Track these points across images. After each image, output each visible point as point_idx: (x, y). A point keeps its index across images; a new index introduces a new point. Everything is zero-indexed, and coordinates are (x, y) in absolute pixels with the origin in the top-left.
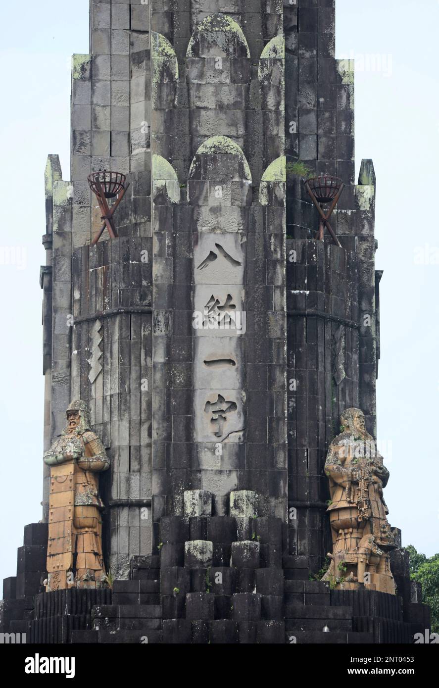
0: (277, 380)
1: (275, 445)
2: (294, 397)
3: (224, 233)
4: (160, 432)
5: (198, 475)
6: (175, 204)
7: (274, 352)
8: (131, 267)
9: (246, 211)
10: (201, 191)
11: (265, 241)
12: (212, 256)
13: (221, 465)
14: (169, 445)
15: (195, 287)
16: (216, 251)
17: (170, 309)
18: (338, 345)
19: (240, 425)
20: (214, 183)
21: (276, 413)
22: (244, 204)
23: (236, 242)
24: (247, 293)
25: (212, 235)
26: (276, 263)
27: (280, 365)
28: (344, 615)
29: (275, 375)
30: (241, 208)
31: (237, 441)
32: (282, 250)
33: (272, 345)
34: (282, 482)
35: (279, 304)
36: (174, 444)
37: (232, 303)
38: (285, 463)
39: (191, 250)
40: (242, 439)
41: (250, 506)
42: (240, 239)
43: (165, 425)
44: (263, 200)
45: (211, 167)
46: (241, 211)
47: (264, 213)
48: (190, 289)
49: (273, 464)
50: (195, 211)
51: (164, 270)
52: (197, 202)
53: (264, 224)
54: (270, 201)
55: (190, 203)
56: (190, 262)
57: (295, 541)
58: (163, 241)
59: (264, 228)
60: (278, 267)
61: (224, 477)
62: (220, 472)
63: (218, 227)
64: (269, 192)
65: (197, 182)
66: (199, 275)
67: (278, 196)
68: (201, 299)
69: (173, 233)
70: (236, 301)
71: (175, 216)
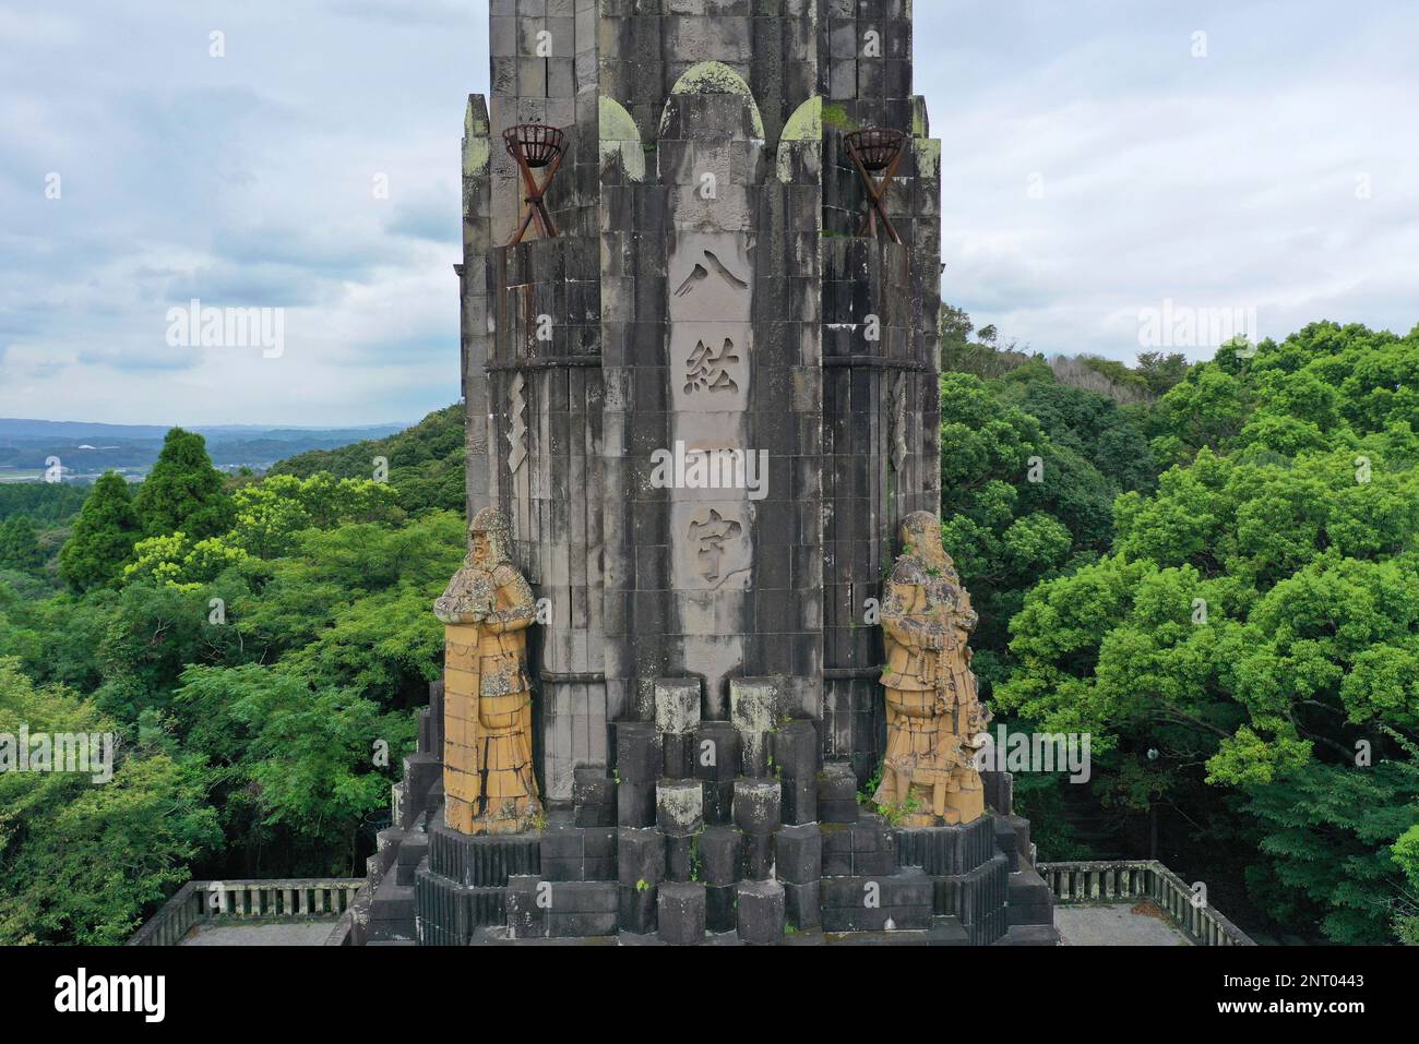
0: (808, 485)
1: (803, 591)
2: (831, 501)
3: (719, 231)
4: (615, 575)
5: (680, 644)
6: (637, 183)
7: (802, 435)
8: (567, 288)
9: (755, 193)
10: (680, 159)
11: (787, 245)
12: (700, 271)
13: (716, 628)
14: (630, 595)
15: (670, 326)
16: (706, 264)
17: (631, 366)
19: (747, 559)
20: (701, 143)
21: (805, 538)
22: (752, 181)
23: (739, 247)
24: (757, 336)
25: (699, 236)
26: (805, 284)
27: (812, 458)
29: (803, 475)
30: (746, 187)
31: (741, 587)
32: (815, 260)
33: (799, 425)
34: (814, 652)
35: (810, 353)
36: (639, 593)
37: (732, 353)
38: (818, 621)
39: (663, 262)
40: (750, 583)
41: (765, 712)
42: (745, 242)
43: (624, 562)
44: (784, 174)
45: (696, 117)
46: (747, 192)
47: (785, 197)
48: (663, 329)
49: (800, 622)
50: (670, 195)
51: (619, 298)
52: (674, 179)
53: (786, 213)
54: (795, 174)
55: (661, 181)
56: (662, 284)
57: (832, 731)
58: (617, 248)
59: (786, 223)
60: (809, 290)
61: (720, 646)
62: (715, 638)
63: (709, 222)
64: (793, 160)
65: (674, 144)
66: (677, 307)
67: (809, 166)
68: (680, 349)
69: (634, 234)
70: (739, 350)
71: (637, 203)
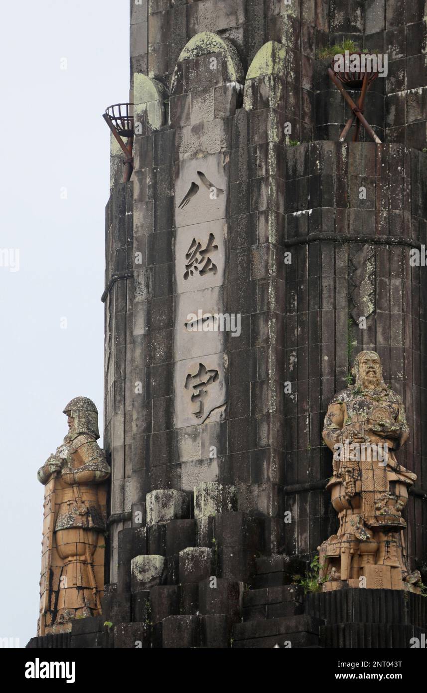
0: (261, 333)
1: (258, 416)
2: (294, 350)
3: (207, 155)
4: (139, 423)
5: (179, 470)
6: (156, 131)
7: (258, 297)
9: (229, 123)
10: (183, 108)
11: (249, 157)
12: (194, 187)
13: (202, 454)
14: (148, 437)
15: (175, 231)
16: (198, 182)
17: (151, 266)
18: (359, 272)
19: (221, 399)
20: (196, 94)
21: (260, 375)
22: (228, 114)
23: (219, 164)
24: (229, 228)
25: (194, 161)
26: (260, 183)
27: (264, 313)
28: (297, 627)
29: (258, 327)
30: (224, 119)
31: (218, 419)
32: (267, 163)
33: (256, 289)
34: (265, 463)
35: (263, 234)
36: (154, 435)
37: (214, 244)
38: (268, 438)
39: (172, 186)
40: (224, 416)
41: (211, 501)
42: (223, 159)
43: (145, 413)
44: (248, 104)
45: (193, 75)
46: (224, 123)
47: (248, 120)
48: (171, 234)
49: (256, 441)
50: (177, 135)
51: (145, 218)
52: (179, 123)
53: (248, 133)
54: (254, 104)
55: (172, 127)
56: (171, 200)
57: (296, 536)
58: (144, 181)
59: (249, 140)
60: (263, 186)
61: (204, 468)
62: (201, 462)
63: (201, 150)
64: (253, 93)
65: (179, 98)
66: (180, 216)
67: (263, 94)
68: (182, 247)
69: (154, 169)
70: (218, 241)
71: (156, 146)
